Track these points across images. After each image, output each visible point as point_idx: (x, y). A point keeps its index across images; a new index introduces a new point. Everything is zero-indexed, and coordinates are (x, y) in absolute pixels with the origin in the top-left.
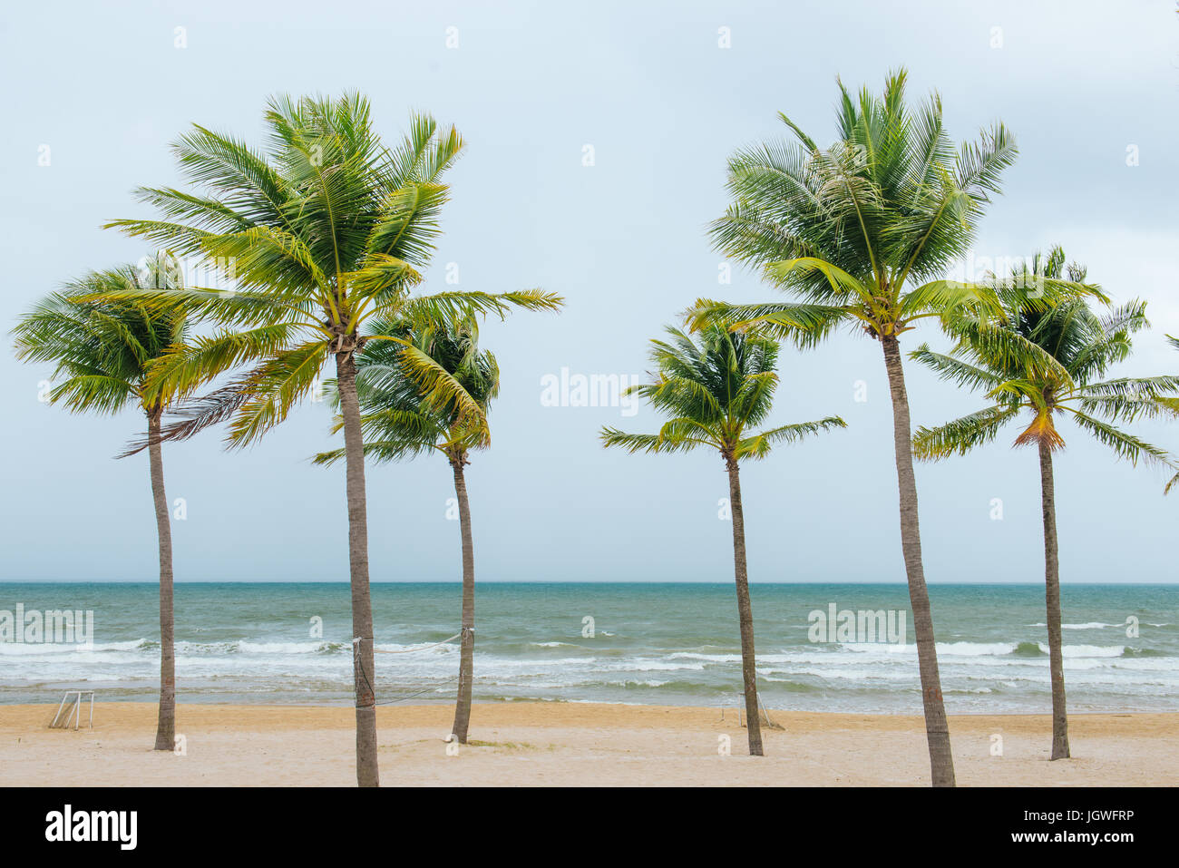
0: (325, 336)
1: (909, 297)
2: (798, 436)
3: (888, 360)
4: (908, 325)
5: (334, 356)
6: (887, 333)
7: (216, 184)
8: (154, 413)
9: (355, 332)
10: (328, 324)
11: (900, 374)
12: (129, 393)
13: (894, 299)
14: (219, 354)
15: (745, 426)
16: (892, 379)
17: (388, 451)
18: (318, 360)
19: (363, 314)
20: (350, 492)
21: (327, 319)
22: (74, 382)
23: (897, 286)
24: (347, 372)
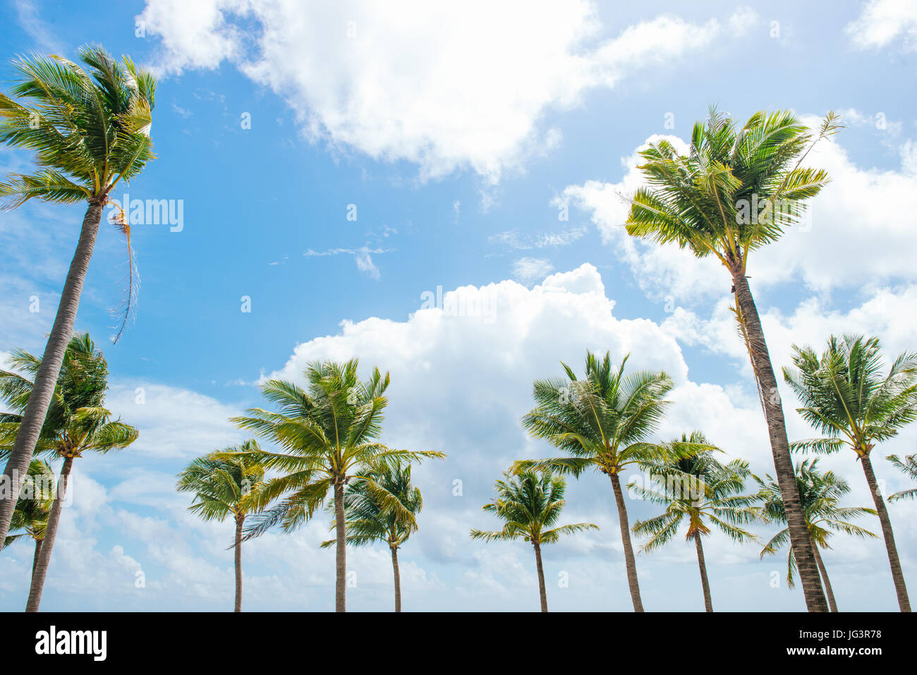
0: (329, 476)
1: (622, 453)
2: (571, 532)
3: (614, 486)
4: (622, 468)
5: (333, 486)
6: (613, 472)
7: (280, 402)
8: (240, 520)
9: (344, 474)
10: (331, 470)
11: (620, 493)
12: (229, 511)
13: (615, 454)
14: (277, 487)
15: (543, 526)
16: (616, 496)
17: (358, 541)
18: (326, 488)
19: (349, 465)
20: (338, 559)
21: (331, 467)
22: (203, 504)
23: (615, 448)
24: (339, 495)
